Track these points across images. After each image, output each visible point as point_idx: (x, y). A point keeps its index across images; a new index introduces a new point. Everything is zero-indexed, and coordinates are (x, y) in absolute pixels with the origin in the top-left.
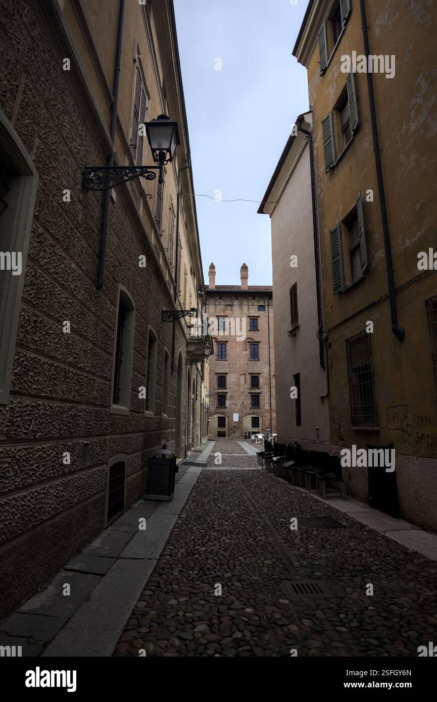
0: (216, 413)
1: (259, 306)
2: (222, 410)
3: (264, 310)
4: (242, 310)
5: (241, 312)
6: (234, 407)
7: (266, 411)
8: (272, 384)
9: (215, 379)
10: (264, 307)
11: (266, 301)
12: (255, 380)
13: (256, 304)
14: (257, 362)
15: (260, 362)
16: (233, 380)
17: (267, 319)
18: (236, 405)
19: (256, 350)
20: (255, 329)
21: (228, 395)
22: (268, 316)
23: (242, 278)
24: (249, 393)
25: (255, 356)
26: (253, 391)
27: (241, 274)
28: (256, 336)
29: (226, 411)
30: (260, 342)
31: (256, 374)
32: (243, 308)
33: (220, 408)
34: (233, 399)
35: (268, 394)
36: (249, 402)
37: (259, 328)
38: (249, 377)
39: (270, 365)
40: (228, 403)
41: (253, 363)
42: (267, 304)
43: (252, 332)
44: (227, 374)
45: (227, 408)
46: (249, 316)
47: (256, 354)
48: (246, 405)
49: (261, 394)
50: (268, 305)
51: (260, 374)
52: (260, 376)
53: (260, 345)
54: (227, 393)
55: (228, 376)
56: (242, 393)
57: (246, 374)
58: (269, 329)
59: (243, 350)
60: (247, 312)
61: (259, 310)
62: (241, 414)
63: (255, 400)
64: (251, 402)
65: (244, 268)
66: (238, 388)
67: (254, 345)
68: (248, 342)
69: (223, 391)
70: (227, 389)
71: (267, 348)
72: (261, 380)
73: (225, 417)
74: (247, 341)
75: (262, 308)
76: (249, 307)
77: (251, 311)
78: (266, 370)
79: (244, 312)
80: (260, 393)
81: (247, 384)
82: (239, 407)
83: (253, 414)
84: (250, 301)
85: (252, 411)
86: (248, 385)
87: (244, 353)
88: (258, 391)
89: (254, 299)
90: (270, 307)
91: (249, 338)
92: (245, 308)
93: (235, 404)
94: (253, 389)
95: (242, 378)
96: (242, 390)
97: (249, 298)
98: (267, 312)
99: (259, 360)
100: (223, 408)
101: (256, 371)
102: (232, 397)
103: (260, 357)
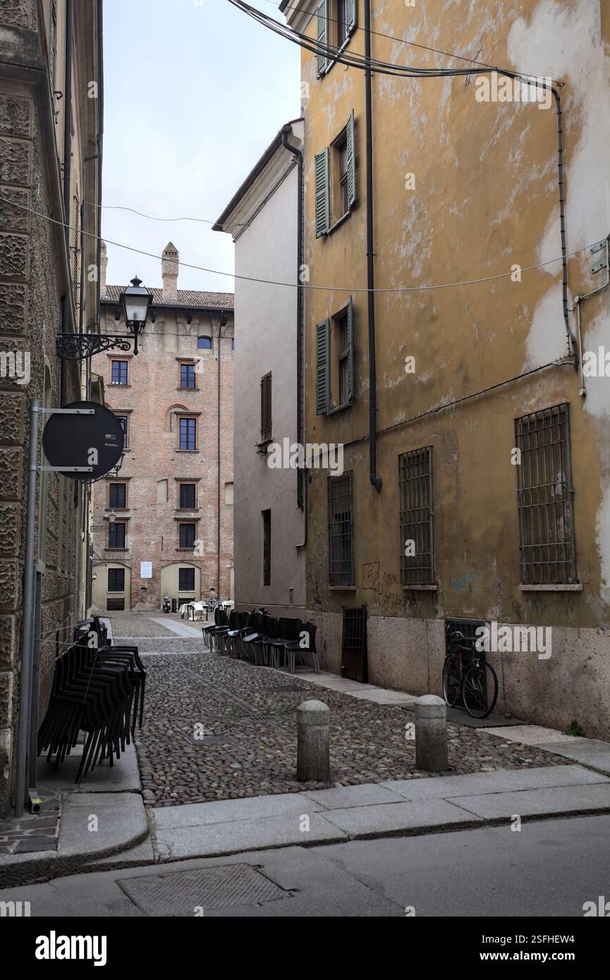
0: (105, 561)
1: (199, 338)
2: (116, 555)
3: (211, 347)
4: (164, 345)
5: (162, 350)
6: (142, 548)
7: (210, 556)
8: (222, 502)
9: (104, 491)
10: (210, 339)
11: (214, 327)
12: (187, 493)
13: (193, 333)
14: (192, 456)
15: (199, 455)
16: (142, 492)
17: (216, 365)
18: (148, 544)
19: (191, 431)
20: (191, 385)
21: (131, 524)
22: (218, 360)
23: (164, 275)
24: (176, 519)
25: (188, 443)
26: (182, 515)
27: (164, 267)
28: (192, 402)
29: (127, 556)
30: (199, 414)
31: (191, 480)
32: (167, 341)
33: (114, 551)
34: (141, 532)
35: (215, 521)
36: (174, 537)
37: (199, 385)
38: (175, 488)
39: (219, 462)
40: (130, 540)
41: (183, 457)
42: (216, 334)
43: (184, 393)
44: (129, 479)
45: (127, 550)
46: (178, 359)
47: (191, 438)
48: (168, 545)
49: (201, 522)
50: (220, 337)
51: (198, 480)
52: (198, 485)
53: (200, 420)
54: (128, 519)
55: (131, 485)
56: (161, 519)
57: (170, 480)
58: (219, 386)
59: (165, 430)
60: (174, 350)
61: (199, 346)
62: (157, 562)
63: (188, 532)
64: (178, 538)
65: (171, 254)
66: (152, 508)
67: (188, 419)
68: (176, 413)
69: (120, 515)
70: (128, 510)
71: (213, 427)
72: (201, 494)
73: (124, 569)
74: (173, 410)
75: (205, 341)
76: (178, 340)
77: (183, 348)
78: (211, 472)
79: (167, 349)
80: (198, 520)
81: (170, 501)
82: (152, 548)
83: (182, 562)
84: (180, 326)
85: (181, 556)
86: (174, 503)
87: (166, 435)
88: (192, 515)
89: (189, 323)
90: (222, 341)
91: (178, 406)
92: (170, 341)
93: (145, 543)
94: (184, 511)
95: (162, 488)
96: (160, 513)
97: (179, 320)
98: (216, 352)
99: (198, 452)
100: (120, 551)
101: (189, 474)
102: (139, 528)
103: (200, 446)
